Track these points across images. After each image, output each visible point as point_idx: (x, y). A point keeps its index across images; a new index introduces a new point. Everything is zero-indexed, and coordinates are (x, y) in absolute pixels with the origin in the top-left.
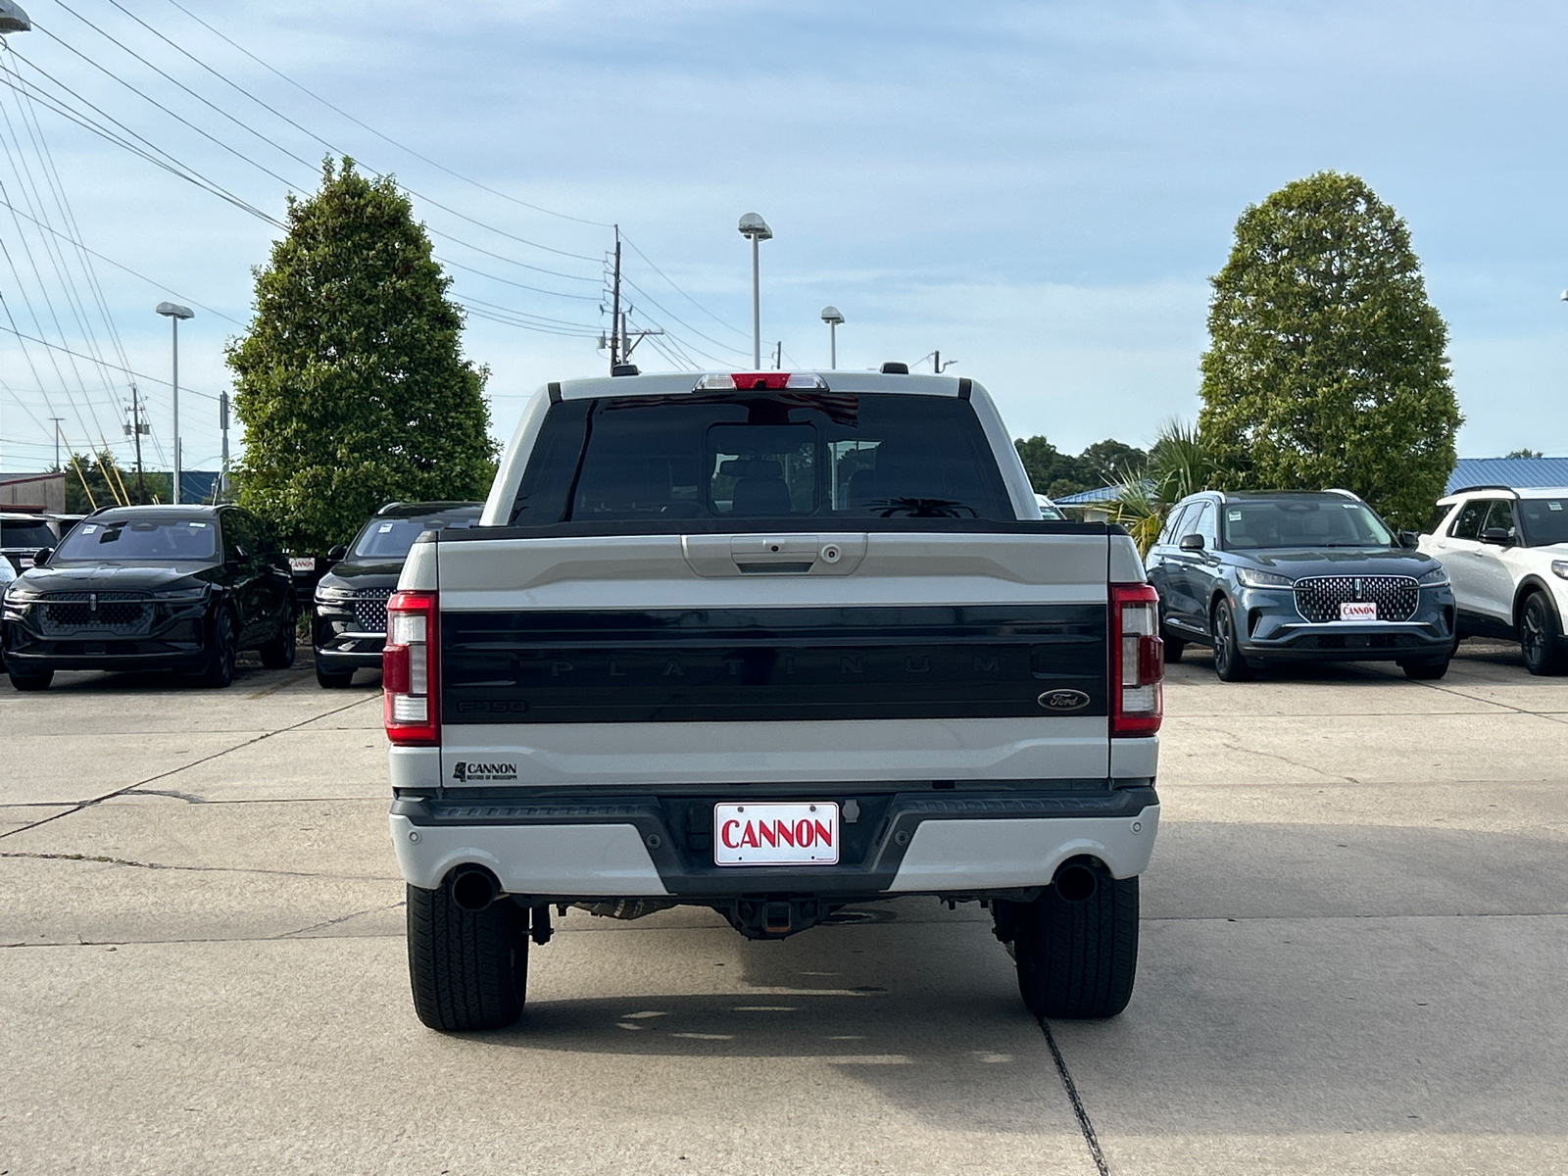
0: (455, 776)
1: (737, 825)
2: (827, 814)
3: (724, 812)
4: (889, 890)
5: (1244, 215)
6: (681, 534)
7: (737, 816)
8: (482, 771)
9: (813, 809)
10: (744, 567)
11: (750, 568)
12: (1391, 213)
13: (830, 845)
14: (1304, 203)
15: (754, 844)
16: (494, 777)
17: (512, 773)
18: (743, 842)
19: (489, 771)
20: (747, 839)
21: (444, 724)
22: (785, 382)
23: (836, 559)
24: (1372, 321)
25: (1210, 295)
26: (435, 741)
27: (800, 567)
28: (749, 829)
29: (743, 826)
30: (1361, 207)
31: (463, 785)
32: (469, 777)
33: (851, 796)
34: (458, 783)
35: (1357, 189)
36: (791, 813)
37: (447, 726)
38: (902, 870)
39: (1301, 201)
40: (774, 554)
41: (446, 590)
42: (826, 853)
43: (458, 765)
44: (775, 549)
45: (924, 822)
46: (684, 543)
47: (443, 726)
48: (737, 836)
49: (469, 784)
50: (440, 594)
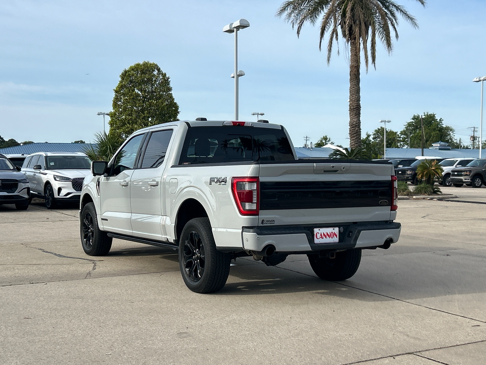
0: (261, 223)
1: (319, 234)
2: (336, 230)
3: (316, 230)
4: (355, 247)
5: (123, 72)
6: (314, 163)
7: (318, 231)
8: (267, 222)
9: (334, 229)
10: (325, 171)
11: (326, 172)
12: (165, 74)
13: (337, 238)
14: (142, 70)
15: (322, 238)
16: (270, 223)
17: (274, 222)
18: (320, 238)
19: (269, 222)
20: (321, 237)
21: (260, 210)
22: (244, 124)
23: (344, 170)
24: (163, 105)
25: (113, 95)
26: (257, 214)
27: (335, 171)
28: (321, 235)
29: (320, 234)
30: (156, 72)
31: (263, 225)
32: (264, 223)
33: (341, 226)
34: (262, 225)
35: (155, 67)
36: (329, 230)
37: (261, 211)
38: (357, 242)
39: (141, 70)
40: (333, 168)
41: (261, 176)
42: (336, 240)
43: (262, 220)
44: (333, 167)
45: (362, 231)
46: (315, 165)
47: (260, 211)
48: (319, 236)
49: (264, 225)
50: (259, 177)
